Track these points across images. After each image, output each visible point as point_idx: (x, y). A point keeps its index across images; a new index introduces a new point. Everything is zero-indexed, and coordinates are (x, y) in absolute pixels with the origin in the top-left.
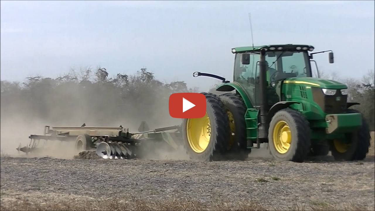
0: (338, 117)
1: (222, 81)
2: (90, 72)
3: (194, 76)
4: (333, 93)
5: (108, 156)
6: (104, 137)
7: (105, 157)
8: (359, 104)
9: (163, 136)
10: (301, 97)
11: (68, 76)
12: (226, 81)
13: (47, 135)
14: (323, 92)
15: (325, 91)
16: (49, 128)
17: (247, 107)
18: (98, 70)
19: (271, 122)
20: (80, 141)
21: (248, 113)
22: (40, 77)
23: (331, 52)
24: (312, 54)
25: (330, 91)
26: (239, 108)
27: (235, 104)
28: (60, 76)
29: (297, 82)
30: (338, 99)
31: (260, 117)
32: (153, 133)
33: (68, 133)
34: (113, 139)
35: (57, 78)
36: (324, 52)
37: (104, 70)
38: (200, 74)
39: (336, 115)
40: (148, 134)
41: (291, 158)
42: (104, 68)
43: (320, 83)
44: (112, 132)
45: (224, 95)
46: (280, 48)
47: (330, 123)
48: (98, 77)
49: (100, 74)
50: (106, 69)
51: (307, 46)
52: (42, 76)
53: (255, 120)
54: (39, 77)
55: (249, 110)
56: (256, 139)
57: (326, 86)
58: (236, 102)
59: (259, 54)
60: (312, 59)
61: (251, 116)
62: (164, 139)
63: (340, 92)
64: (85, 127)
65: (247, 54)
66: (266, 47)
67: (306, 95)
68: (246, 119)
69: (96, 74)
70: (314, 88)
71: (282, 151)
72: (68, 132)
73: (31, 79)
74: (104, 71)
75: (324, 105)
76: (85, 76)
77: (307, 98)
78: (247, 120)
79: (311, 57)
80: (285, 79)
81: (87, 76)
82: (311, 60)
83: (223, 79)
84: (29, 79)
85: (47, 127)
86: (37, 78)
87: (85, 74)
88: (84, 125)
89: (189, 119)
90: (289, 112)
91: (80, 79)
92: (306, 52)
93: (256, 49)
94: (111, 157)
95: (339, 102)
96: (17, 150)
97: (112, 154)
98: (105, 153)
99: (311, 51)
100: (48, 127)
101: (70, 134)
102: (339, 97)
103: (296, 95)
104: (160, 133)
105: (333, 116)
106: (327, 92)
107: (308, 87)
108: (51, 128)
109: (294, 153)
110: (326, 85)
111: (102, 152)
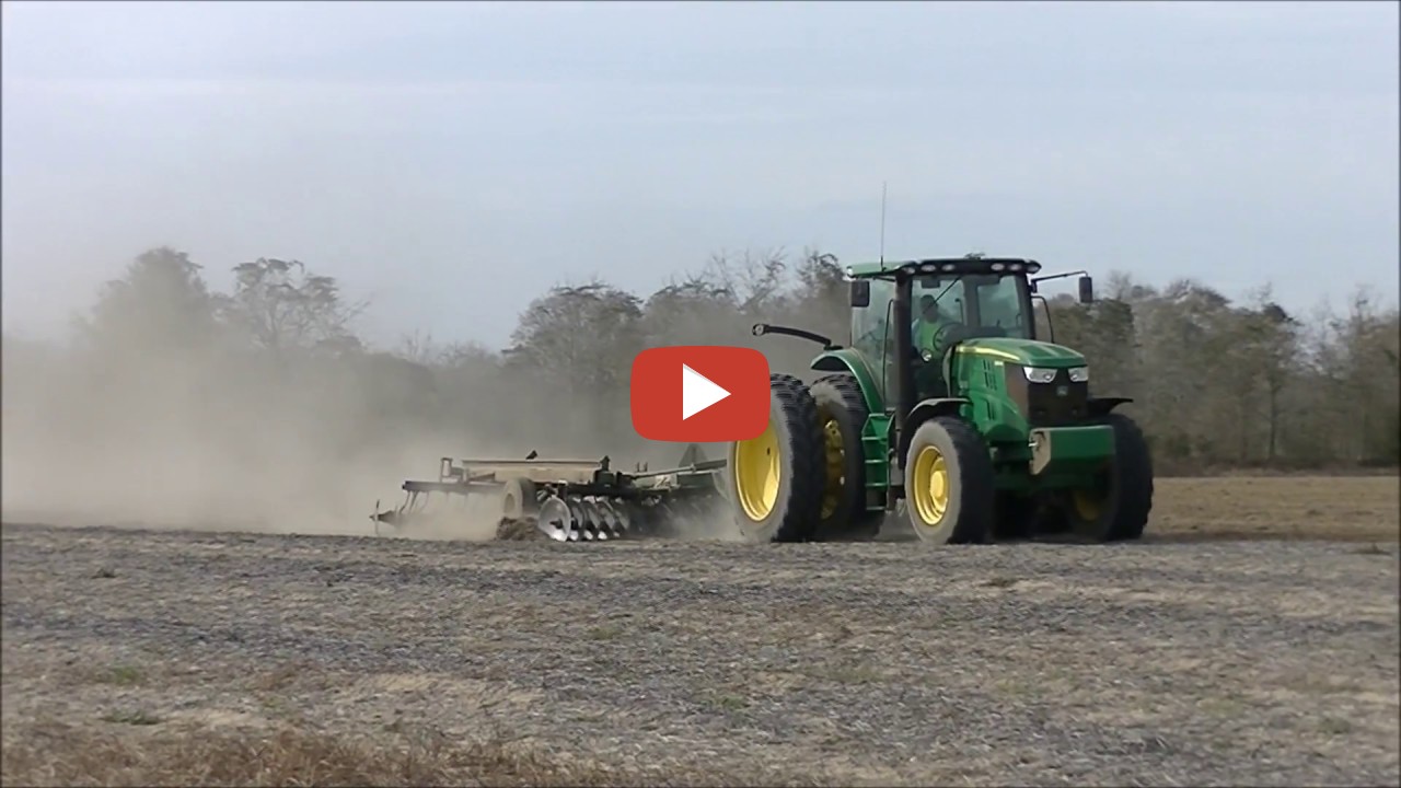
0: (1052, 434)
1: (824, 345)
2: (780, 267)
3: (755, 334)
4: (1047, 376)
5: (565, 531)
6: (555, 485)
7: (558, 535)
8: (1131, 401)
9: (716, 482)
10: (985, 386)
11: (698, 282)
12: (832, 345)
13: (445, 481)
14: (1025, 375)
15: (1028, 371)
16: (450, 464)
17: (870, 408)
18: (809, 261)
19: (910, 451)
20: (510, 495)
21: (870, 423)
22: (602, 286)
23: (1084, 275)
24: (1034, 281)
25: (1043, 372)
26: (852, 411)
27: (845, 404)
28: (672, 281)
29: (979, 350)
30: (1062, 391)
31: (895, 435)
32: (690, 473)
33: (493, 475)
34: (582, 490)
35: (663, 287)
36: (1065, 275)
37: (830, 261)
38: (768, 329)
39: (1047, 430)
40: (678, 476)
41: (949, 534)
42: (830, 255)
43: (1021, 352)
44: (582, 473)
45: (823, 379)
46: (949, 268)
47: (1038, 448)
48: (809, 283)
49: (813, 274)
50: (837, 256)
51: (1020, 262)
52: (606, 284)
53: (884, 440)
54: (596, 287)
55: (873, 418)
56: (886, 487)
57: (1032, 360)
58: (845, 397)
59: (893, 281)
60: (1036, 291)
61: (877, 432)
62: (718, 488)
63: (1068, 376)
64: (535, 460)
65: (863, 284)
66: (913, 265)
67: (995, 382)
68: (864, 439)
69: (803, 274)
70: (1009, 364)
71: (933, 520)
72: (491, 472)
73: (568, 294)
74: (829, 265)
75: (1026, 406)
76: (762, 281)
77: (996, 388)
78: (867, 441)
79: (1033, 288)
80: (960, 343)
81: (769, 281)
82: (1033, 294)
83: (826, 342)
84: (563, 295)
85: (446, 462)
86: (591, 291)
87: (764, 273)
88: (534, 455)
89: (739, 442)
90: (943, 424)
91: (742, 295)
92: (1021, 275)
93: (890, 268)
94: (574, 536)
95: (1064, 397)
96: (371, 520)
97: (574, 527)
98: (559, 526)
99: (1033, 273)
100: (450, 460)
101: (498, 478)
102: (1066, 388)
103: (974, 382)
104: (710, 474)
105: (1042, 433)
106: (1032, 376)
107: (997, 363)
108: (457, 464)
109: (955, 521)
110: (1035, 358)
111: (553, 523)
